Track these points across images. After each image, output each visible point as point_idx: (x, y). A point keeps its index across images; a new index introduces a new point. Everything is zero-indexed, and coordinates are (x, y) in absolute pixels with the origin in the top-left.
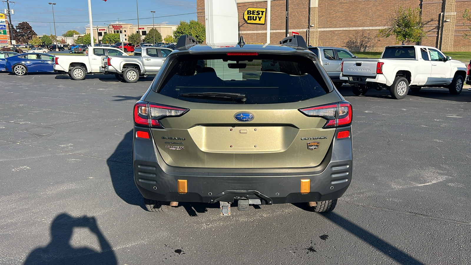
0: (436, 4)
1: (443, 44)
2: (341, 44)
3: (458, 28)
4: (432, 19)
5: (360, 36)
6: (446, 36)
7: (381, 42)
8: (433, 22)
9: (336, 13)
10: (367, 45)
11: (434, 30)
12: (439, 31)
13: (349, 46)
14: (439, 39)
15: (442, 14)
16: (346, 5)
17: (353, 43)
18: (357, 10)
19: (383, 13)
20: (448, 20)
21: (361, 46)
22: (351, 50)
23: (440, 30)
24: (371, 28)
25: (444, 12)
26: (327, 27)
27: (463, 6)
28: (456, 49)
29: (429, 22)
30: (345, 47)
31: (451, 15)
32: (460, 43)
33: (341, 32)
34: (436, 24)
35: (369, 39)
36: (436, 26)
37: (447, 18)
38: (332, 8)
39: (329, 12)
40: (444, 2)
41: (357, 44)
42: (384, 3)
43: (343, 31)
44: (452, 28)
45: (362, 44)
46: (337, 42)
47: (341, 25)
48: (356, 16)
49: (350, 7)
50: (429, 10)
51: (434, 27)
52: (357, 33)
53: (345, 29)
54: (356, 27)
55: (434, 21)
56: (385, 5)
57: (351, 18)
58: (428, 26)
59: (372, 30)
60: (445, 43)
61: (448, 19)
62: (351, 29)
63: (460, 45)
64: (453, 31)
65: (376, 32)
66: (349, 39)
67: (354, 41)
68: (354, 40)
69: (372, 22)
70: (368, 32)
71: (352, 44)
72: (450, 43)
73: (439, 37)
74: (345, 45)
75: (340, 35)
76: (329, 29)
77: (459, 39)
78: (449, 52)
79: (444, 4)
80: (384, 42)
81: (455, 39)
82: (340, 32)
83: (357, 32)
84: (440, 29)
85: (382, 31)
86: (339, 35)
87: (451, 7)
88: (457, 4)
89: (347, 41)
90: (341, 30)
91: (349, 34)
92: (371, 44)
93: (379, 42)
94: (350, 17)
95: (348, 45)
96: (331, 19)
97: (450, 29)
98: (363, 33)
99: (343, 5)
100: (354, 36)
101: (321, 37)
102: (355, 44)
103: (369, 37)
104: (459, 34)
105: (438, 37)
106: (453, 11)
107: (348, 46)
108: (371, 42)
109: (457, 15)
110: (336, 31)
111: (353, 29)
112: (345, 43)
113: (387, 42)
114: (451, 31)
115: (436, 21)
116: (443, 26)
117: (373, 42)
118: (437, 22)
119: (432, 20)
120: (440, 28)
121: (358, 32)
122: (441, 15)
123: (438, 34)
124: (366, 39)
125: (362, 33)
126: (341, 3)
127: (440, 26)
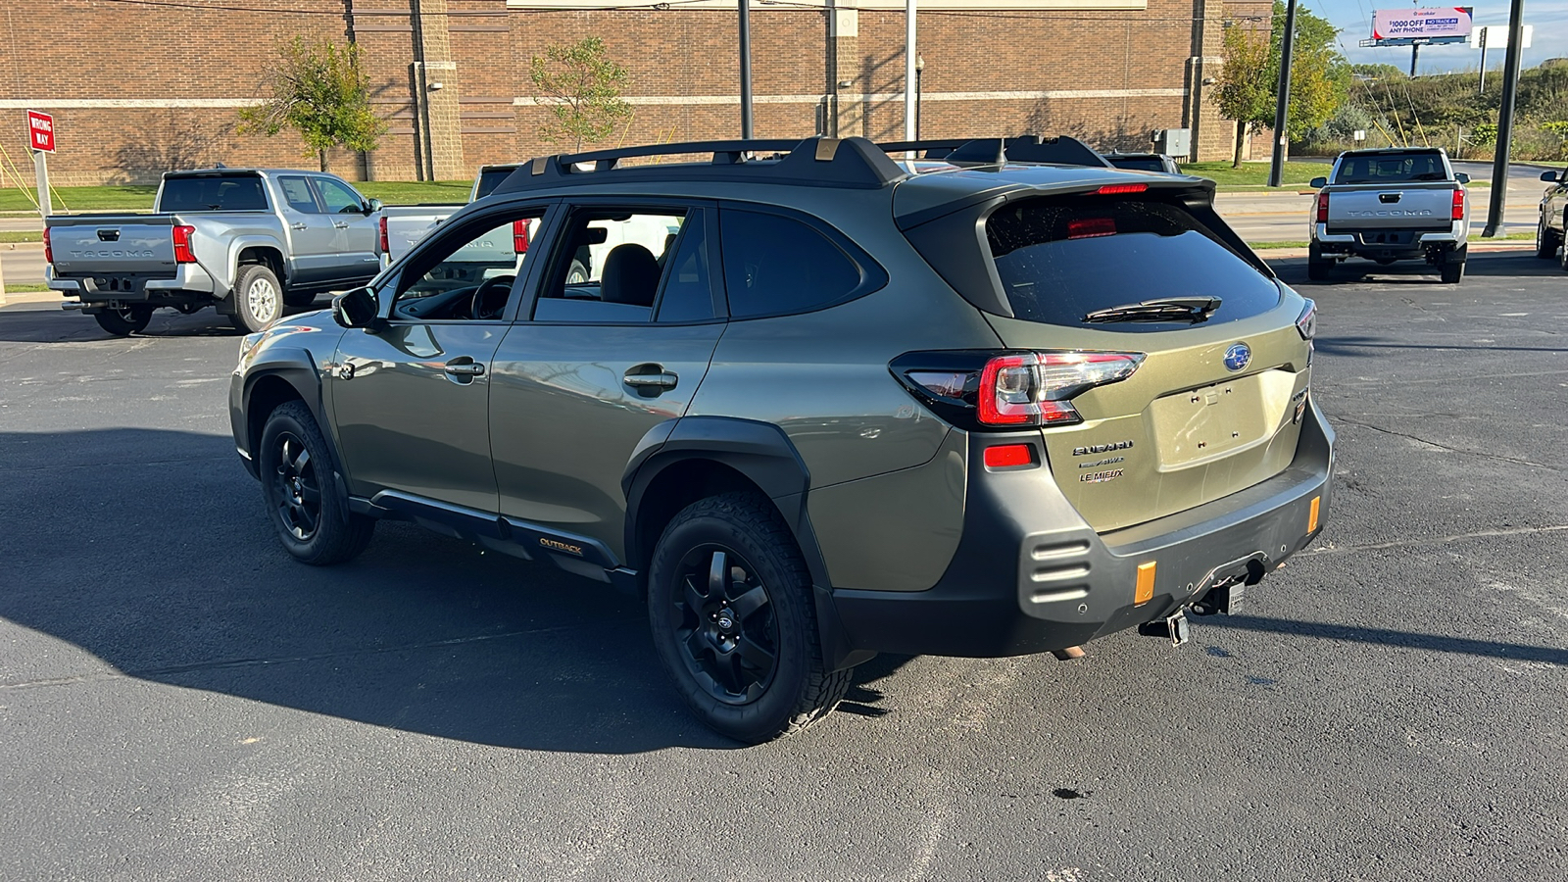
0: (396, 34)
1: (437, 158)
2: (96, 157)
3: (468, 109)
4: (391, 80)
5: (164, 131)
6: (440, 133)
7: (242, 152)
8: (396, 89)
9: (56, 43)
10: (194, 163)
11: (403, 113)
12: (417, 118)
13: (127, 165)
14: (422, 141)
15: (417, 64)
16: (89, 17)
17: (143, 153)
18: (137, 39)
19: (232, 53)
20: (436, 86)
21: (174, 164)
22: (139, 178)
23: (420, 116)
24: (198, 103)
25: (423, 61)
26: (26, 96)
27: (470, 45)
28: (474, 172)
29: (383, 88)
30: (115, 170)
31: (443, 71)
32: (482, 154)
33: (90, 113)
34: (404, 96)
35: (199, 142)
36: (405, 100)
37: (433, 78)
38: (36, 25)
39: (24, 38)
40: (418, 30)
41: (158, 159)
42: (229, 21)
43: (96, 112)
44: (454, 111)
45: (175, 159)
46: (78, 149)
47: (82, 90)
48: (134, 58)
49: (108, 25)
50: (377, 50)
51: (402, 106)
52: (149, 120)
53: (100, 103)
54: (142, 97)
55: (399, 86)
56: (234, 26)
57: (118, 66)
58: (381, 100)
59: (205, 108)
60: (441, 154)
61: (438, 82)
62: (124, 103)
63: (483, 159)
64: (457, 118)
65: (217, 116)
66: (124, 142)
67: (146, 149)
68: (144, 143)
69: (197, 82)
70: (191, 116)
71: (139, 156)
72: (454, 153)
73: (422, 136)
74: (111, 161)
75: (87, 125)
76: (38, 101)
77: (475, 142)
78: (456, 182)
79: (418, 36)
80: (253, 152)
81: (465, 142)
82: (82, 115)
83: (151, 115)
84: (420, 110)
85: (250, 114)
86: (81, 125)
87: (440, 46)
88: (453, 38)
89: (117, 145)
90: (86, 106)
91: (119, 122)
92: (207, 158)
93: (236, 152)
94: (115, 62)
95: (125, 161)
96: (39, 66)
97: (447, 113)
98: (173, 120)
99: (75, 15)
100: (141, 129)
101: (10, 132)
102: (150, 159)
103: (197, 133)
104: (474, 127)
105: (417, 134)
106: (448, 60)
107: (123, 164)
108: (207, 151)
109: (461, 71)
110: (66, 109)
111: (132, 106)
112: (112, 154)
113: (264, 152)
114: (451, 118)
115: (403, 85)
116: (426, 102)
117: (214, 152)
118: (407, 91)
119: (392, 83)
120: (418, 107)
121: (154, 115)
122: (416, 68)
123: (416, 125)
124: (189, 142)
125: (169, 119)
126: (69, 10)
127: (419, 101)
